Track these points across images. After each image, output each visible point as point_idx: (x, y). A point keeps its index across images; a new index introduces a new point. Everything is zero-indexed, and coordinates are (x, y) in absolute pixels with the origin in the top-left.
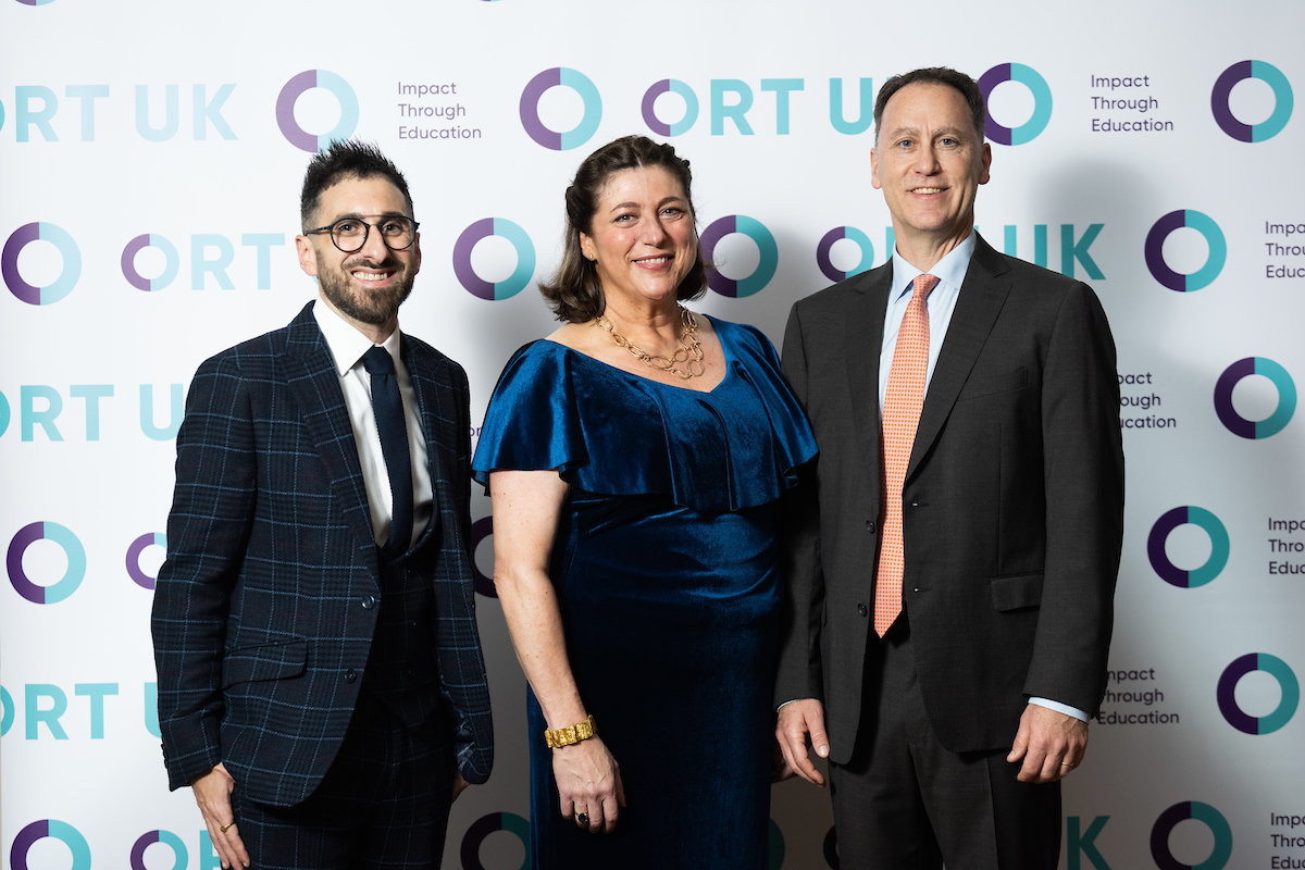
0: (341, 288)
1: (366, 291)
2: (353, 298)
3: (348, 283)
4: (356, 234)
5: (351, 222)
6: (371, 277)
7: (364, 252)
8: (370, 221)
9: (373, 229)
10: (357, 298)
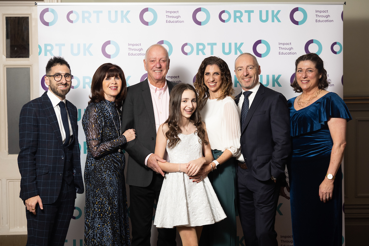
0: (55, 89)
1: (61, 90)
2: (58, 91)
3: (57, 88)
4: (59, 77)
5: (58, 74)
6: (62, 87)
7: (61, 81)
8: (63, 75)
9: (63, 77)
10: (59, 91)
